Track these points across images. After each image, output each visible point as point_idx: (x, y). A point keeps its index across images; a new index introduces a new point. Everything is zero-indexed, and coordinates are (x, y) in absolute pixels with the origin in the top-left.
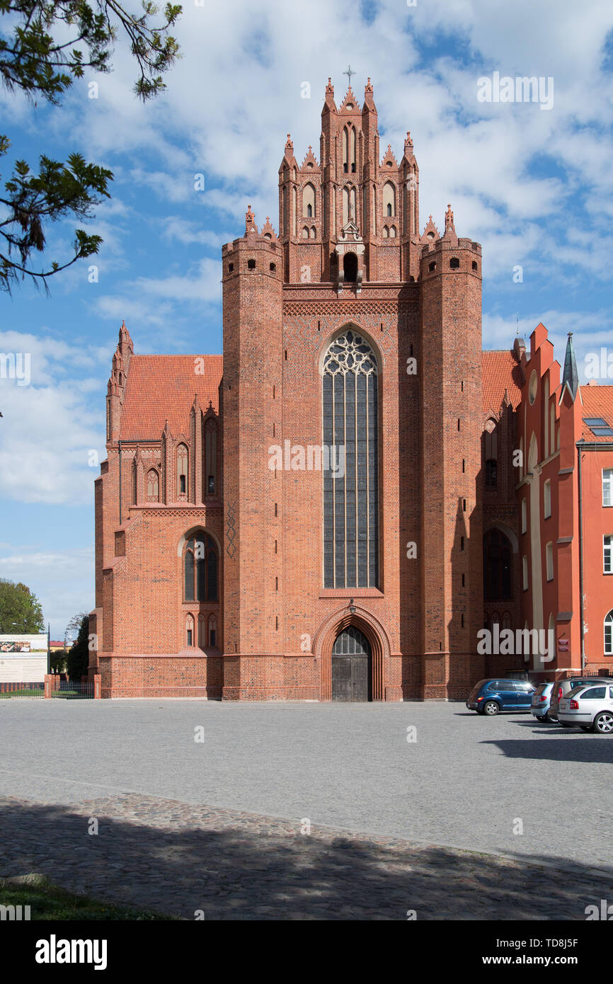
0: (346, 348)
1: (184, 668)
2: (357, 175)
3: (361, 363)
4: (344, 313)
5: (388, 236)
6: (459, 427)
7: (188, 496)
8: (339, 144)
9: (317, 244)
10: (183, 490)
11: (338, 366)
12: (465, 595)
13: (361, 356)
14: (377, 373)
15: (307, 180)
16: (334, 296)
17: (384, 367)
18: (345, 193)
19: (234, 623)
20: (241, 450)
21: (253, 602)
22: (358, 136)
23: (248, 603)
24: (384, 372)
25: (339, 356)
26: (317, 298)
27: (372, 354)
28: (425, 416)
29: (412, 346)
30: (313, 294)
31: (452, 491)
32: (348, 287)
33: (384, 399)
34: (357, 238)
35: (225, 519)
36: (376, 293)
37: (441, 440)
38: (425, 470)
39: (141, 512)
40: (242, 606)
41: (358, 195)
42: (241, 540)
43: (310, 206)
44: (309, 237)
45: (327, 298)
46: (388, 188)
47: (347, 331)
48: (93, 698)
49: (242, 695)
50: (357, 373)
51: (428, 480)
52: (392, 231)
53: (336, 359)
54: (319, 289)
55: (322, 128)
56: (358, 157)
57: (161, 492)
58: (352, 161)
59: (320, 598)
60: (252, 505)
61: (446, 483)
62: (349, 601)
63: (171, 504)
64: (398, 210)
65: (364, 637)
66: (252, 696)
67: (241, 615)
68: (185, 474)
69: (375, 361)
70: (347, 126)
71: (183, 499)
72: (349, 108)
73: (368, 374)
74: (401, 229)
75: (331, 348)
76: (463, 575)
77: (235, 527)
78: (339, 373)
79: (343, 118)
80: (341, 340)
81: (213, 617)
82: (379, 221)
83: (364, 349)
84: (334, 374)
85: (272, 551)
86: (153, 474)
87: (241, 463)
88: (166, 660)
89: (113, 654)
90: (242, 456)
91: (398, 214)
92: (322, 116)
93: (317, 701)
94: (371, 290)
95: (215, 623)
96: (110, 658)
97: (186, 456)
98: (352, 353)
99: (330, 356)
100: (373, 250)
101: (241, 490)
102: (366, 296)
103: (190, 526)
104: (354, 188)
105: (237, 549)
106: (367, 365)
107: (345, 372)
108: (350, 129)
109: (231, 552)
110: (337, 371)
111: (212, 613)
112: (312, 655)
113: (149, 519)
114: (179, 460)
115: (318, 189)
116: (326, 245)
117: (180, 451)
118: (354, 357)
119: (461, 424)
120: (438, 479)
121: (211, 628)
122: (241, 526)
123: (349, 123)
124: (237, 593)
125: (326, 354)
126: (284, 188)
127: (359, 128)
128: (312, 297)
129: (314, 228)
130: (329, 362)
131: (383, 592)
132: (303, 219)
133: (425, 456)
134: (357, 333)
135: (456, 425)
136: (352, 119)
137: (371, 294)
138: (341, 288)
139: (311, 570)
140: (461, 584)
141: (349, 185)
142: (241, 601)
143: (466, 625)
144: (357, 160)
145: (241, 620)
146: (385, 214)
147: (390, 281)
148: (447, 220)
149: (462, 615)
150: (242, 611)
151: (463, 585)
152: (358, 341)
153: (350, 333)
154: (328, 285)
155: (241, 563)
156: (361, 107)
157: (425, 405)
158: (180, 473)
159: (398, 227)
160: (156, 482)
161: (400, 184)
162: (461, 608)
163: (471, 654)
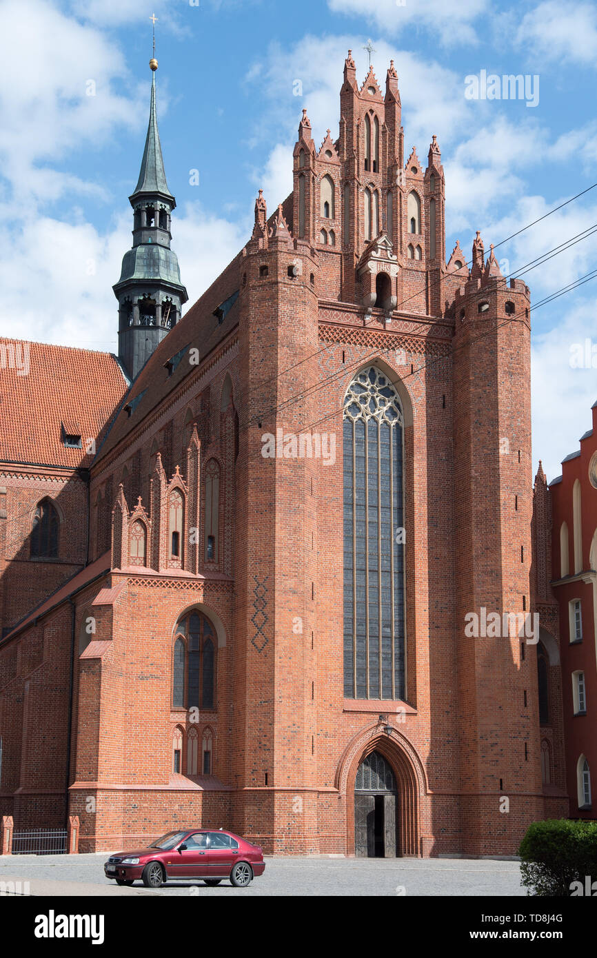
0: (369, 387)
1: (177, 807)
2: (380, 177)
3: (385, 409)
4: (371, 345)
5: (413, 257)
6: (516, 505)
7: (183, 561)
8: (361, 135)
9: (336, 253)
10: (176, 552)
11: (359, 410)
12: (527, 717)
13: (384, 401)
14: (402, 425)
15: (325, 172)
16: (360, 322)
17: (415, 419)
18: (366, 196)
19: (263, 743)
20: (277, 508)
21: (290, 715)
22: (381, 128)
23: (285, 716)
24: (415, 425)
25: (361, 397)
26: (342, 322)
27: (397, 400)
28: (473, 487)
29: (444, 396)
30: (337, 315)
31: (511, 584)
32: (377, 313)
33: (415, 458)
34: (391, 256)
35: (249, 598)
36: (407, 326)
37: (497, 518)
38: (474, 553)
39: (126, 578)
40: (276, 719)
41: (380, 200)
42: (277, 629)
43: (327, 204)
44: (326, 242)
45: (353, 323)
46: (413, 199)
47: (371, 367)
48: (68, 852)
49: (277, 847)
50: (381, 421)
51: (478, 566)
52: (417, 253)
53: (358, 400)
54: (343, 311)
55: (342, 110)
56: (381, 154)
57: (149, 553)
58: (373, 158)
59: (344, 711)
60: (290, 583)
61: (504, 573)
62: (377, 717)
63: (163, 571)
64: (424, 228)
65: (390, 767)
66: (289, 849)
67: (276, 733)
68: (180, 530)
69: (401, 408)
70: (369, 113)
71: (175, 564)
72: (370, 92)
73: (393, 423)
74: (427, 251)
75: (352, 386)
76: (525, 692)
77: (265, 611)
78: (360, 419)
79: (365, 103)
80: (363, 377)
81: (207, 732)
82: (404, 237)
83: (387, 393)
84: (355, 419)
85: (309, 645)
86: (139, 528)
87: (278, 526)
88: (154, 794)
89: (99, 785)
90: (279, 516)
91: (423, 232)
92: (341, 95)
93: (342, 856)
94: (401, 322)
95: (210, 742)
96: (96, 790)
97: (180, 507)
98: (375, 395)
99: (350, 396)
101: (277, 562)
102: (395, 329)
103: (188, 603)
104: (376, 191)
105: (270, 642)
106: (392, 413)
107: (368, 418)
108: (372, 118)
109: (260, 644)
110: (358, 416)
111: (207, 727)
112: (337, 790)
113: (136, 589)
114: (172, 511)
115: (337, 185)
116: (347, 255)
117: (172, 498)
118: (377, 399)
119: (519, 503)
120: (493, 567)
121: (204, 748)
122: (277, 610)
123: (372, 111)
124: (270, 701)
125: (347, 394)
126: (302, 175)
127: (382, 120)
128: (335, 320)
129: (332, 232)
130: (348, 404)
131: (415, 707)
132: (321, 219)
133: (474, 537)
134: (381, 372)
135: (513, 503)
136: (375, 107)
137: (402, 327)
138: (369, 314)
139: (334, 672)
140: (523, 704)
141: (371, 188)
142: (276, 713)
143: (530, 757)
144: (380, 158)
145: (276, 740)
146: (410, 231)
147: (415, 312)
148: (474, 250)
149: (526, 744)
150: (277, 727)
151: (526, 706)
152: (382, 381)
153: (372, 370)
154: (354, 308)
155: (277, 660)
156: (384, 94)
157: (473, 473)
158: (172, 530)
159: (423, 247)
160: (142, 538)
161: (426, 196)
162: (523, 735)
163: (537, 796)
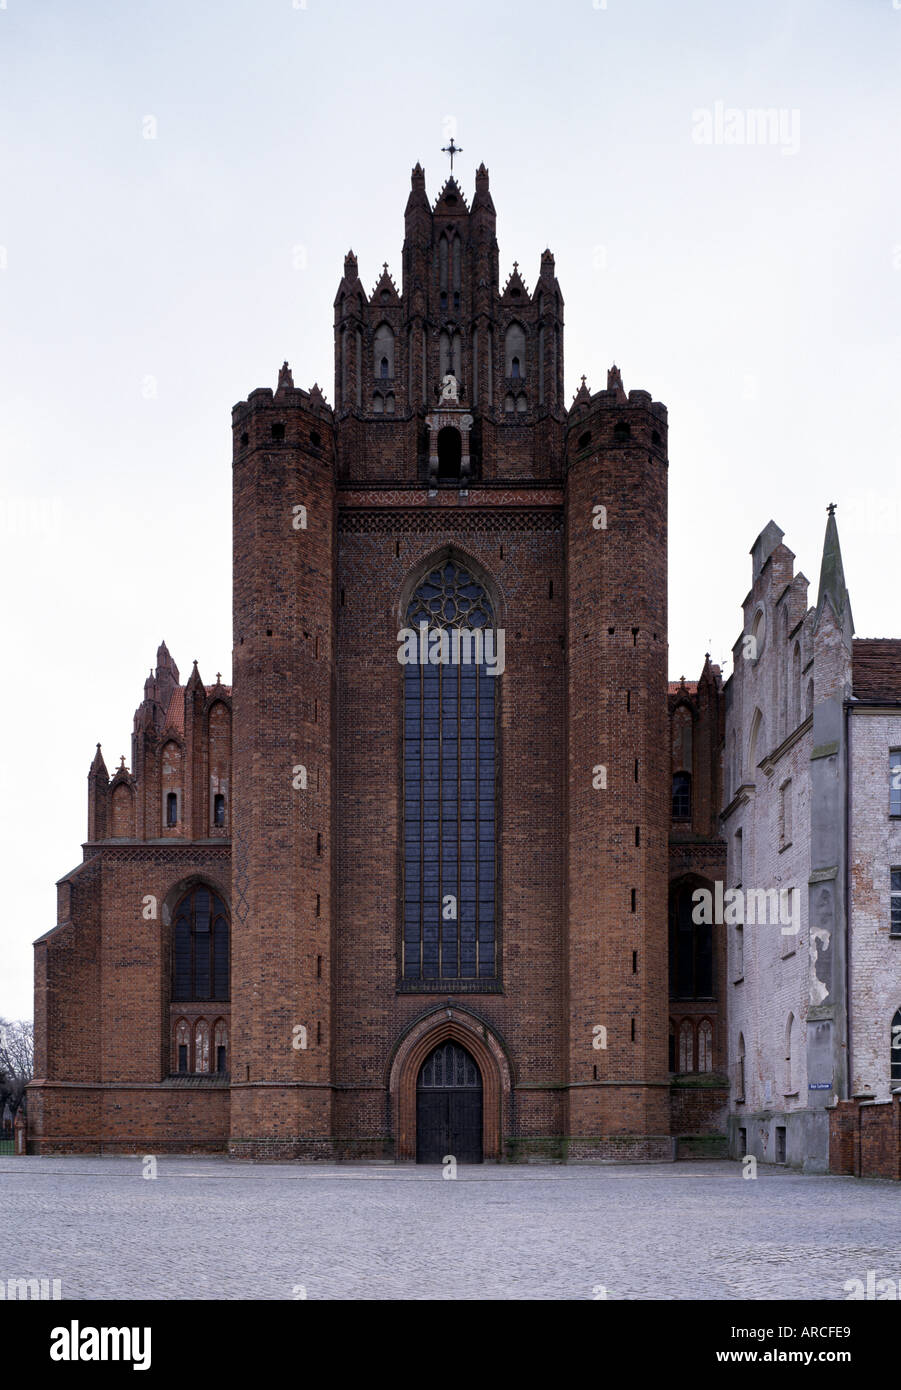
0: (444, 587)
2: (463, 310)
3: (468, 612)
4: (439, 529)
5: (514, 409)
8: (432, 261)
9: (397, 421)
11: (430, 616)
12: (637, 986)
13: (468, 601)
15: (382, 319)
16: (422, 501)
17: (506, 618)
18: (444, 340)
25: (432, 601)
26: (395, 504)
27: (486, 599)
29: (551, 583)
30: (391, 497)
31: (618, 812)
32: (445, 485)
33: (505, 670)
37: (599, 727)
38: (572, 779)
39: (101, 852)
41: (464, 341)
43: (386, 360)
44: (384, 408)
45: (412, 504)
46: (515, 331)
47: (445, 558)
51: (575, 797)
52: (520, 401)
53: (427, 606)
54: (398, 489)
55: (407, 234)
56: (464, 282)
59: (399, 994)
62: (445, 998)
63: (154, 839)
64: (531, 366)
65: (470, 1059)
68: (178, 791)
69: (490, 609)
70: (446, 231)
71: (172, 831)
72: (450, 204)
74: (534, 397)
75: (419, 589)
76: (635, 954)
79: (440, 220)
80: (436, 575)
81: (221, 1025)
82: (498, 384)
83: (472, 590)
85: (311, 912)
88: (140, 1093)
91: (529, 373)
92: (406, 215)
95: (225, 1035)
97: (178, 763)
98: (453, 596)
99: (417, 598)
100: (488, 431)
102: (477, 502)
103: (182, 876)
104: (458, 331)
105: (251, 909)
106: (479, 616)
108: (450, 237)
111: (220, 1019)
112: (383, 1087)
113: (113, 864)
114: (167, 769)
115: (399, 332)
117: (167, 754)
118: (456, 601)
119: (631, 701)
121: (217, 1044)
123: (450, 228)
125: (411, 599)
126: (343, 328)
127: (466, 236)
128: (387, 503)
129: (392, 394)
130: (414, 612)
131: (501, 986)
132: (375, 381)
133: (572, 757)
134: (461, 564)
135: (625, 702)
136: (454, 222)
138: (434, 488)
140: (630, 970)
141: (450, 327)
143: (640, 1037)
144: (464, 286)
146: (509, 374)
147: (515, 479)
148: (610, 378)
149: (633, 1020)
151: (633, 971)
152: (463, 577)
153: (449, 564)
156: (469, 203)
158: (167, 791)
159: (530, 393)
160: (129, 805)
161: (533, 325)
162: (630, 1008)
163: (647, 1086)
